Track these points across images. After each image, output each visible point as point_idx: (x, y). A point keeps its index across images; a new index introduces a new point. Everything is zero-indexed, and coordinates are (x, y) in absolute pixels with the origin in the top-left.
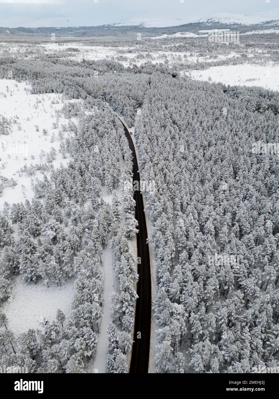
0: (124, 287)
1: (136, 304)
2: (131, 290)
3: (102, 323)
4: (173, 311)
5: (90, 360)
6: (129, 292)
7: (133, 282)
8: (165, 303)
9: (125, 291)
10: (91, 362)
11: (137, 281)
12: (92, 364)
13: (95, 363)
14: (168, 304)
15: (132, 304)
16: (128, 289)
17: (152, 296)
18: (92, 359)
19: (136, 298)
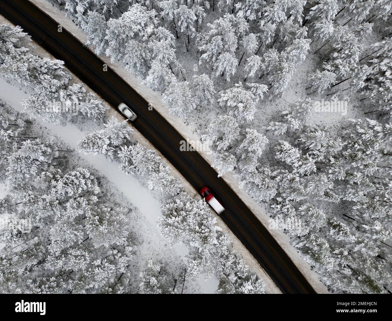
0: (27, 76)
1: (71, 74)
2: (41, 67)
3: (61, 139)
4: (135, 30)
5: (101, 184)
6: (43, 74)
7: (28, 49)
8: (113, 32)
9: (36, 77)
10: (104, 182)
11: (29, 38)
12: (107, 183)
13: (109, 179)
14: (120, 29)
15: (67, 80)
16: (37, 71)
17: (74, 35)
18: (102, 180)
19: (63, 67)
